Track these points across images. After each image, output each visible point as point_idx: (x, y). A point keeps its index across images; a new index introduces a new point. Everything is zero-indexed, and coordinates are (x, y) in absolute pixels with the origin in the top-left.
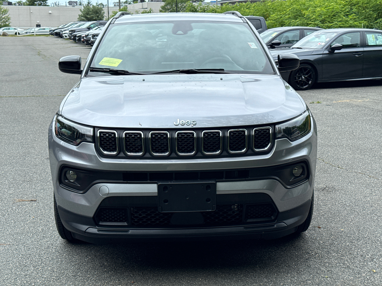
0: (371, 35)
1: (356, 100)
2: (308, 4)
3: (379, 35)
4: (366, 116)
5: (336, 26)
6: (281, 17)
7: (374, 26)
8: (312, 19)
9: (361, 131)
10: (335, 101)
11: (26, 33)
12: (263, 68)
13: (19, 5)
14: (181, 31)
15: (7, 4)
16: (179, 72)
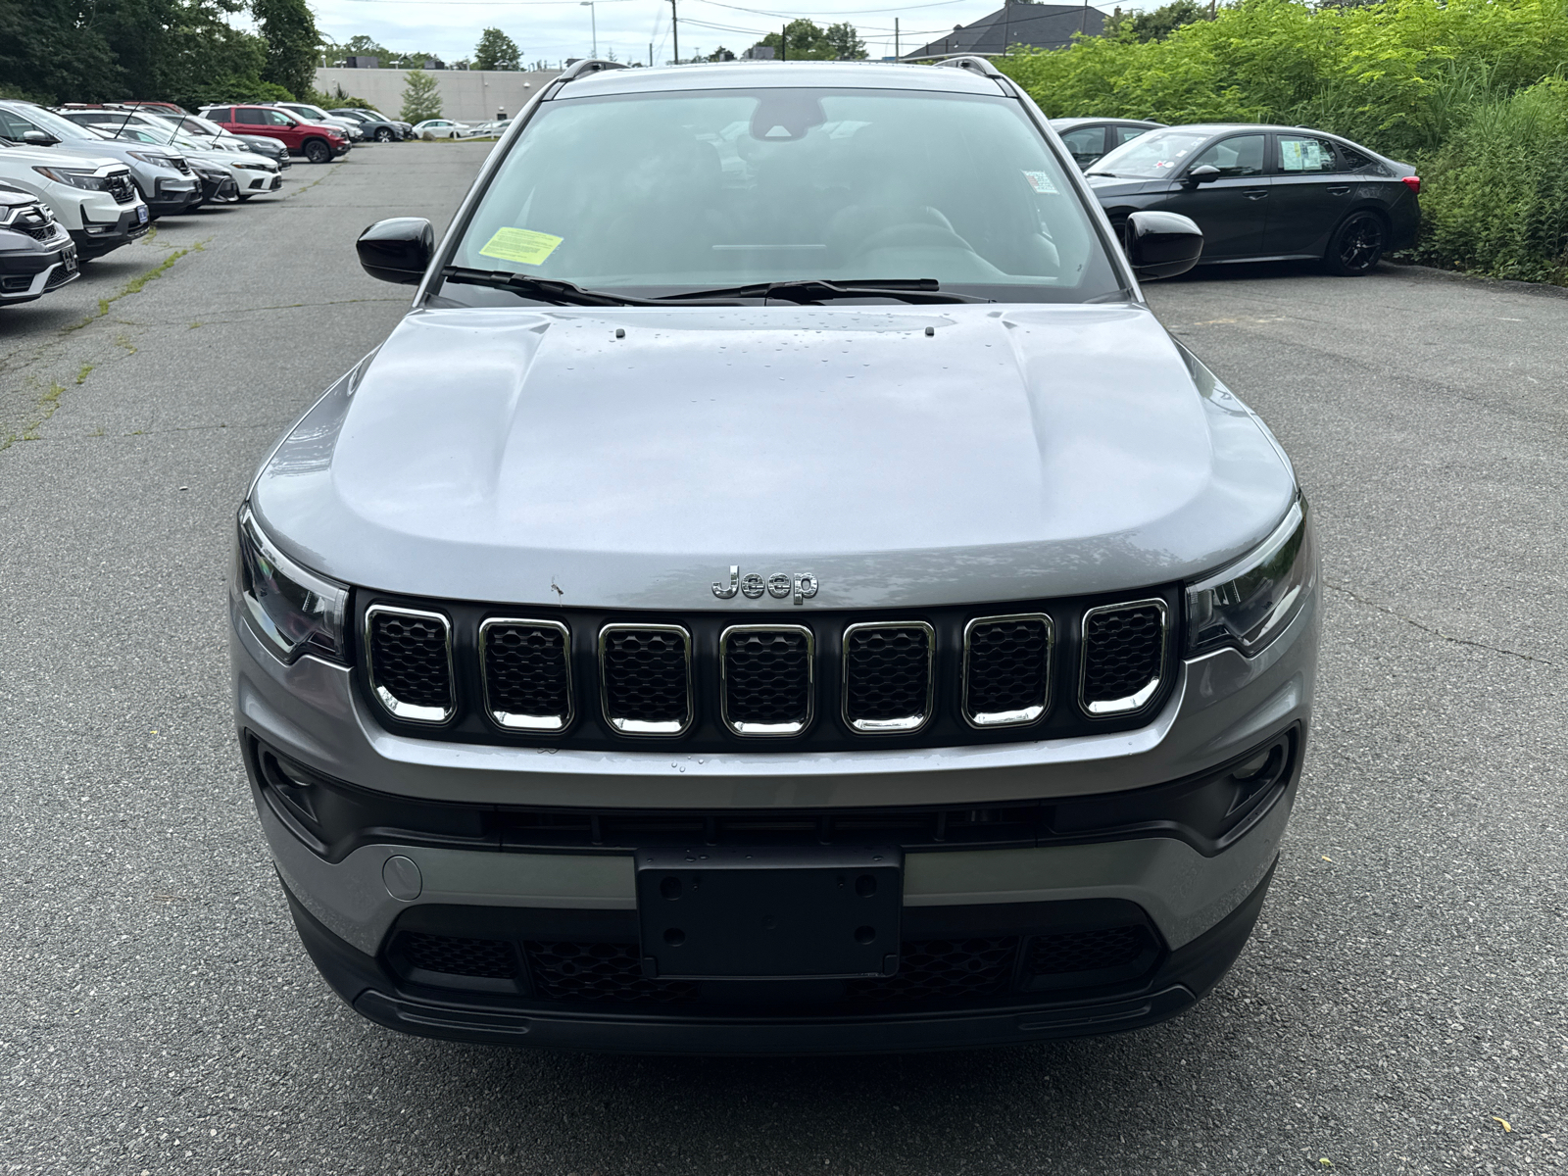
0: (1292, 143)
1: (1252, 319)
2: (1121, 62)
3: (1311, 144)
4: (1289, 370)
5: (1192, 117)
6: (1054, 95)
7: (1286, 120)
8: (1134, 99)
9: (1288, 419)
10: (1200, 321)
11: (475, 132)
12: (1080, 273)
13: (460, 69)
14: (781, 127)
15: (434, 66)
16: (766, 291)
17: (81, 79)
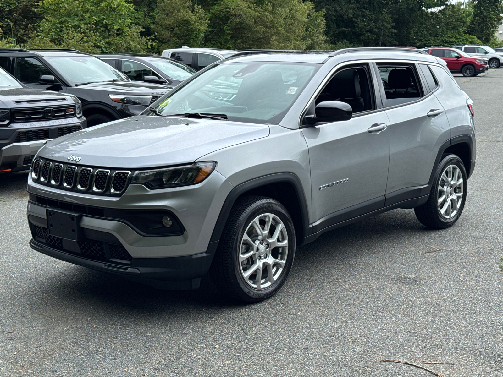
12: (272, 117)
17: (376, 36)
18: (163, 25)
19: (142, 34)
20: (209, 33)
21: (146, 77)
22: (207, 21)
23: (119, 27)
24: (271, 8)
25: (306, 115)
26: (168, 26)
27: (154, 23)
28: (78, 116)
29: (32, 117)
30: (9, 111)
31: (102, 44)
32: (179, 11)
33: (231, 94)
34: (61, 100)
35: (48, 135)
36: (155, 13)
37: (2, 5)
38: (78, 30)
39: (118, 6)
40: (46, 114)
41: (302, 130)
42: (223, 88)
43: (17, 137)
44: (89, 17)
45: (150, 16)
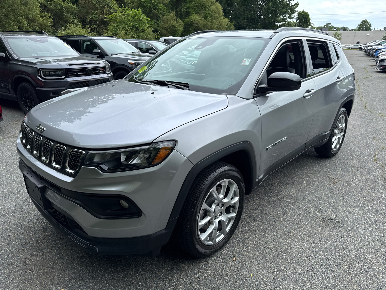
13: (352, 31)
16: (157, 82)
18: (163, 27)
19: (153, 32)
20: (183, 32)
21: (150, 51)
22: (183, 26)
23: (143, 28)
24: (210, 20)
25: (259, 85)
26: (165, 28)
27: (159, 27)
28: (107, 73)
29: (79, 74)
30: (64, 70)
31: (135, 36)
32: (170, 21)
33: (192, 61)
34: (97, 64)
35: (89, 84)
36: (159, 22)
37: (92, 18)
38: (124, 29)
39: (143, 18)
40: (87, 72)
41: (255, 99)
42: (189, 58)
43: (70, 86)
44: (130, 23)
45: (157, 23)
